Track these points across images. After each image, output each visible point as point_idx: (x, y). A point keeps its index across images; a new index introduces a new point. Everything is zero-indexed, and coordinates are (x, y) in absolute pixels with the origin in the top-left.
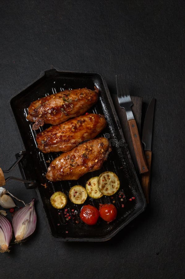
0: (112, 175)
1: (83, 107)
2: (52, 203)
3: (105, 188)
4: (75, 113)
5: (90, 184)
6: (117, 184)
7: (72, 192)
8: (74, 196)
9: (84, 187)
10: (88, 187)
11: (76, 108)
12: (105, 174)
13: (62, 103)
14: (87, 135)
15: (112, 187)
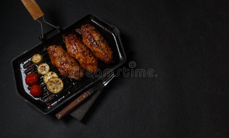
0: (62, 85)
1: (99, 54)
2: (35, 55)
3: (51, 83)
4: (94, 51)
5: (52, 74)
6: (56, 91)
7: (44, 65)
8: (42, 67)
9: (50, 71)
10: (50, 73)
11: (97, 49)
12: (61, 81)
13: (96, 40)
14: (81, 61)
15: (54, 88)
